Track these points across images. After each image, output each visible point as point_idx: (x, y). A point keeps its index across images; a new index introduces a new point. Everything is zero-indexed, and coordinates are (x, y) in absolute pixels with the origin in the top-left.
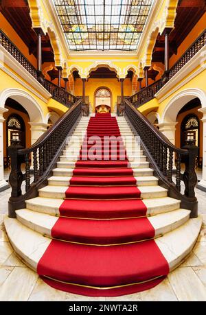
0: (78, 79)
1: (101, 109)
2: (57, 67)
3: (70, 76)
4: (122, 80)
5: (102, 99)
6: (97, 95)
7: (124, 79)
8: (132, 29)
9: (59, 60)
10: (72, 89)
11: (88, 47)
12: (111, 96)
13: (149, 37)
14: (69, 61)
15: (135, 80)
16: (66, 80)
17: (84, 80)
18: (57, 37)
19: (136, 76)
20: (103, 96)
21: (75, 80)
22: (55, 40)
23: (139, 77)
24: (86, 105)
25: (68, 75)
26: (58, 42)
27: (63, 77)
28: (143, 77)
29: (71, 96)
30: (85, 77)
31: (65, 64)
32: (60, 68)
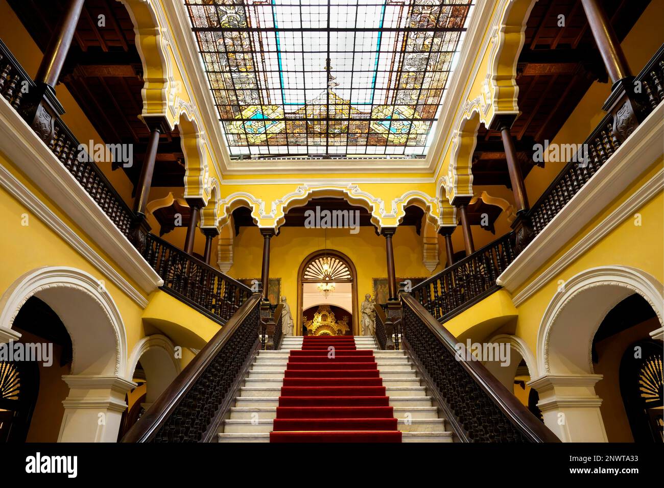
0: (246, 231)
1: (318, 320)
2: (189, 201)
3: (223, 221)
4: (388, 232)
5: (324, 286)
6: (309, 275)
7: (393, 229)
8: (407, 112)
9: (197, 184)
10: (225, 258)
11: (283, 150)
12: (353, 280)
13: (456, 131)
14: (225, 182)
15: (430, 232)
16: (211, 233)
17: (268, 233)
18: (202, 132)
19: (434, 220)
20: (328, 279)
21: (237, 232)
22: (196, 137)
23: (441, 223)
24: (272, 307)
25: (219, 219)
26: (202, 141)
27: (203, 224)
28: (454, 223)
29: (222, 277)
30: (273, 225)
31: (213, 192)
32: (197, 203)
